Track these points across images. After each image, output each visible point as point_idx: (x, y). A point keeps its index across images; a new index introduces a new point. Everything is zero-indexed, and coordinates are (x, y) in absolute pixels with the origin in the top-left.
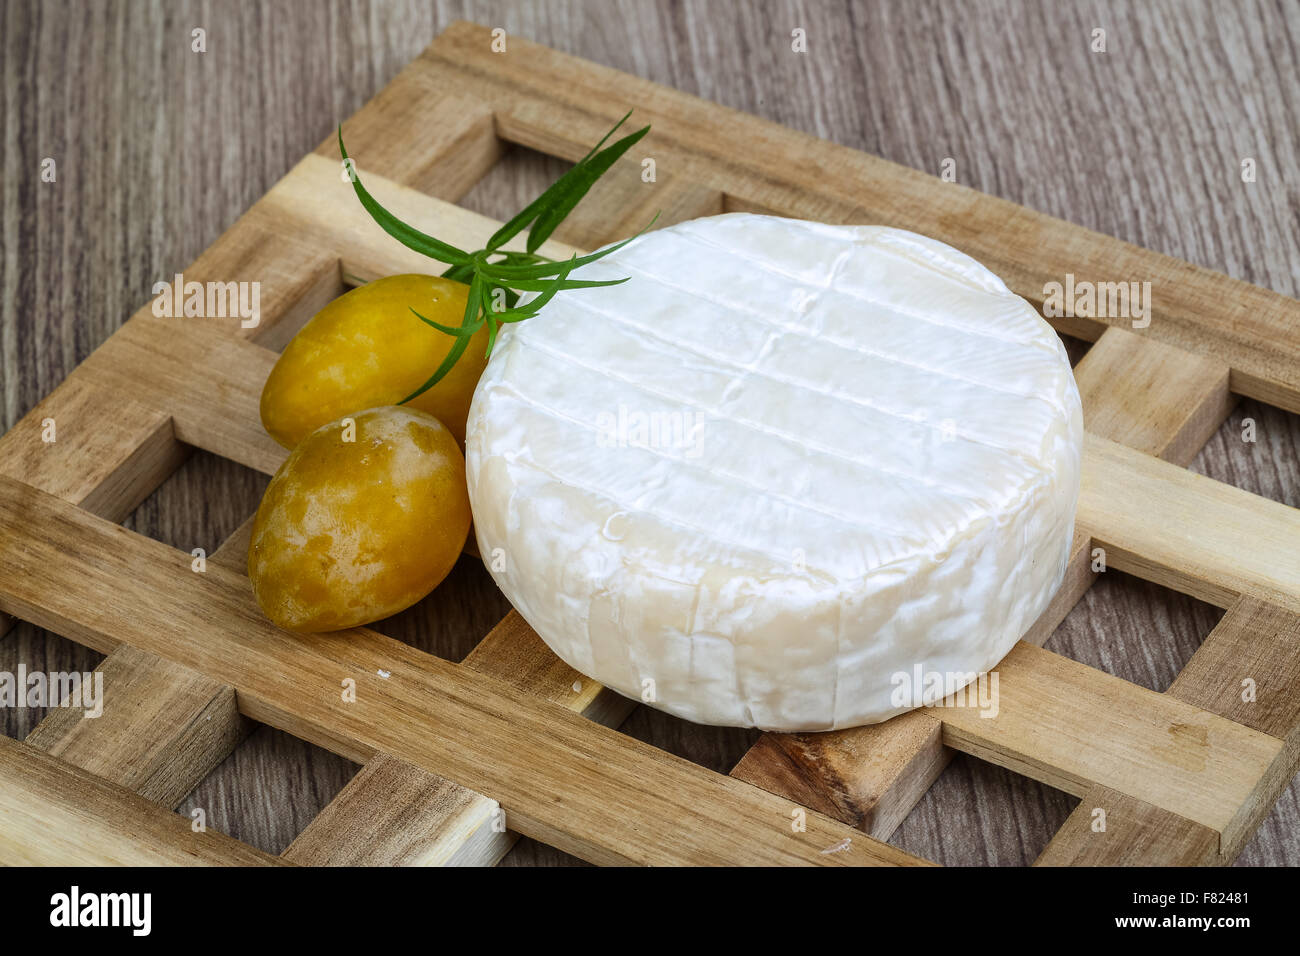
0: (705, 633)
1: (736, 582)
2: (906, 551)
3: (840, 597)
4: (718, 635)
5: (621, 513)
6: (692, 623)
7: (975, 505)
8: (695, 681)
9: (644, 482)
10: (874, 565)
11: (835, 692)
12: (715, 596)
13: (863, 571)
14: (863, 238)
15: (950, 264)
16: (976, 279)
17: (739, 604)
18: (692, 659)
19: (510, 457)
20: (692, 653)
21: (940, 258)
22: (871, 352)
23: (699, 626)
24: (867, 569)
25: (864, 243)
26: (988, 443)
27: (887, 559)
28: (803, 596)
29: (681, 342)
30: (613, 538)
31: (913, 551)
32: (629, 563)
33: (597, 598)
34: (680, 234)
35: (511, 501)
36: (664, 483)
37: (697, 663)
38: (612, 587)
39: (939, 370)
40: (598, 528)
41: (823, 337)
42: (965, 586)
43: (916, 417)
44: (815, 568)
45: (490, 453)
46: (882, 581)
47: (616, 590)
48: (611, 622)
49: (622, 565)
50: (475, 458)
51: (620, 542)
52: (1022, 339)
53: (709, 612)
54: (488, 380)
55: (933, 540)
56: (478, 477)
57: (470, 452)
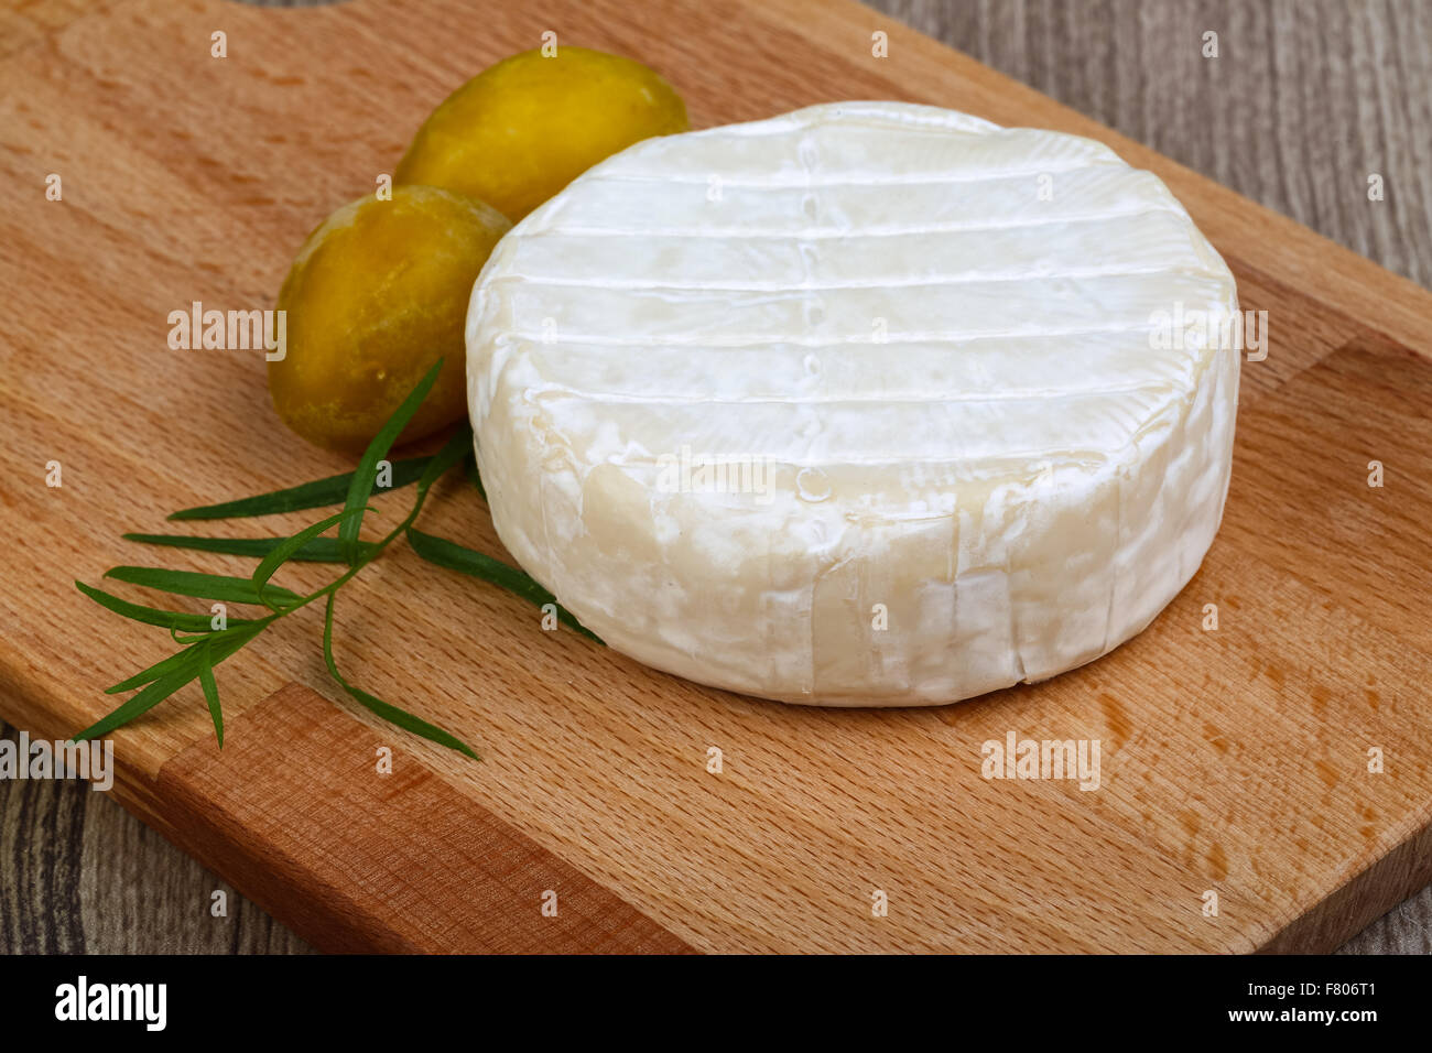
0: (974, 571)
1: (998, 495)
2: (1157, 400)
3: (1117, 473)
4: (987, 569)
5: (803, 471)
6: (955, 561)
8: (957, 643)
9: (800, 433)
10: (1133, 427)
11: (1111, 602)
12: (978, 518)
13: (1126, 438)
14: (807, 123)
15: (922, 120)
16: (964, 127)
17: (1010, 517)
18: (955, 612)
19: (616, 460)
20: (955, 605)
22: (922, 230)
23: (964, 564)
24: (1129, 432)
25: (813, 127)
26: (1144, 270)
27: (1144, 416)
28: (1073, 485)
29: (704, 287)
31: (1165, 399)
32: (855, 518)
33: (824, 577)
34: (602, 179)
35: (652, 507)
36: (824, 425)
37: (960, 617)
38: (846, 554)
39: (1017, 222)
40: (791, 495)
41: (858, 233)
42: (1210, 428)
43: (1040, 271)
44: (1072, 452)
45: (589, 464)
46: (1153, 441)
47: (852, 556)
48: (847, 602)
49: (849, 524)
50: (565, 479)
51: (831, 499)
52: (1080, 162)
53: (974, 543)
54: (524, 390)
55: (1176, 381)
56: (581, 499)
57: (551, 476)
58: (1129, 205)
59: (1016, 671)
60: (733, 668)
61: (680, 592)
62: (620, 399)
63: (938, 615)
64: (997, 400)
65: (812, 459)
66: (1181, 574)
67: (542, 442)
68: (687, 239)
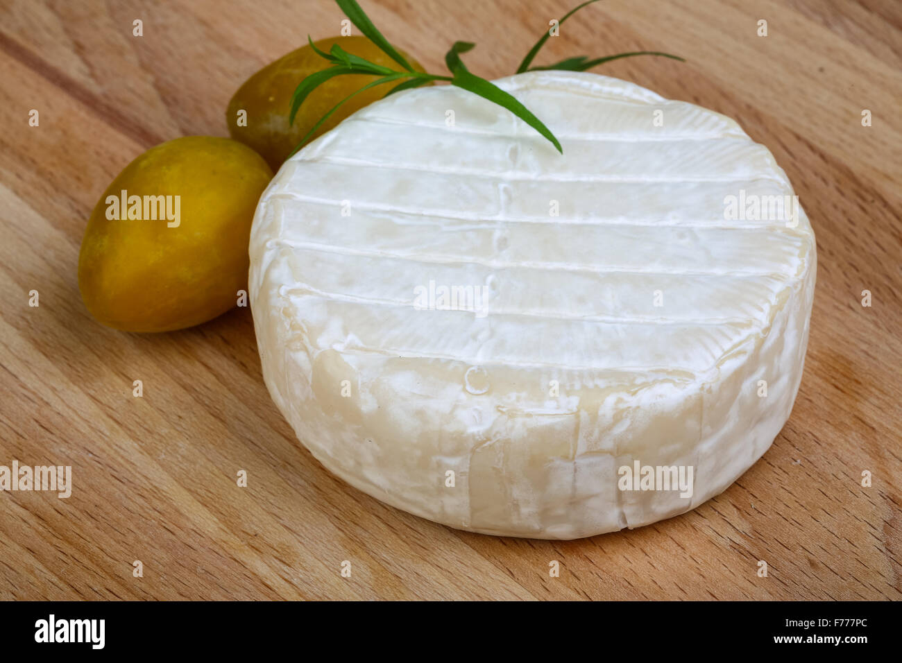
0: (590, 453)
1: (610, 400)
2: (739, 334)
3: (702, 389)
4: (601, 452)
5: (472, 369)
7: (772, 280)
8: (575, 501)
9: (474, 337)
10: (718, 353)
12: (594, 417)
13: (712, 362)
14: (523, 85)
15: (606, 89)
16: (636, 96)
17: (618, 417)
18: (575, 481)
19: (338, 347)
20: (574, 476)
21: (597, 86)
22: (592, 179)
23: (582, 448)
24: (714, 358)
27: (727, 345)
28: (670, 396)
29: (426, 212)
30: (478, 392)
31: (745, 333)
32: (504, 410)
33: (478, 450)
34: (365, 120)
35: (359, 386)
36: (492, 333)
37: (578, 484)
38: (495, 436)
39: (661, 178)
40: (460, 387)
41: (544, 177)
42: (780, 352)
43: (671, 221)
44: (670, 370)
45: (319, 349)
46: (731, 365)
47: (499, 437)
48: (494, 468)
49: (499, 414)
50: (301, 357)
51: (488, 393)
52: (715, 134)
53: (591, 434)
54: (280, 286)
55: (755, 319)
56: (311, 374)
57: (292, 354)
58: (743, 173)
59: (621, 522)
60: (414, 503)
61: (377, 448)
62: (349, 299)
63: (562, 482)
64: (622, 323)
65: (480, 358)
66: (754, 453)
67: (288, 327)
68: (419, 173)
